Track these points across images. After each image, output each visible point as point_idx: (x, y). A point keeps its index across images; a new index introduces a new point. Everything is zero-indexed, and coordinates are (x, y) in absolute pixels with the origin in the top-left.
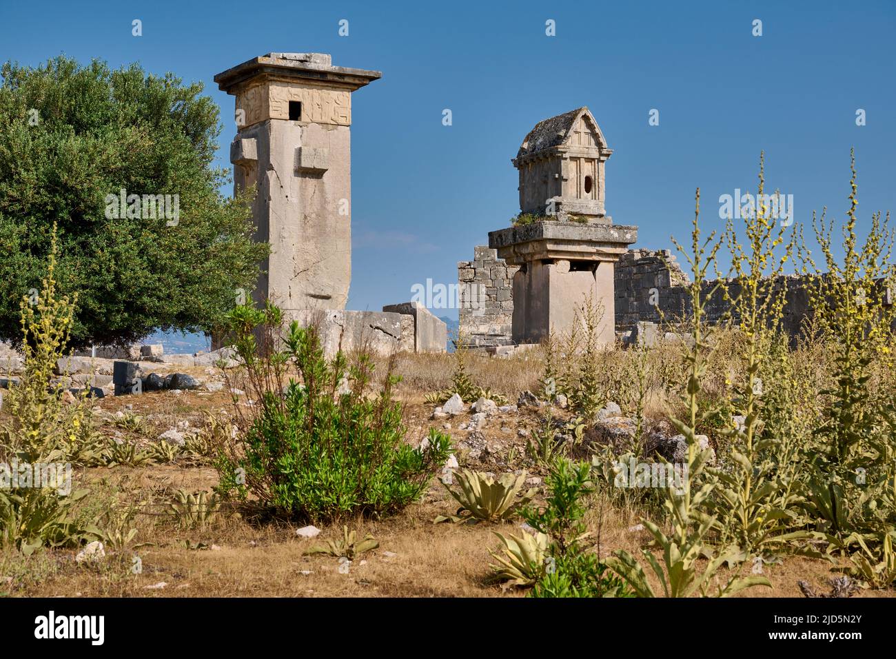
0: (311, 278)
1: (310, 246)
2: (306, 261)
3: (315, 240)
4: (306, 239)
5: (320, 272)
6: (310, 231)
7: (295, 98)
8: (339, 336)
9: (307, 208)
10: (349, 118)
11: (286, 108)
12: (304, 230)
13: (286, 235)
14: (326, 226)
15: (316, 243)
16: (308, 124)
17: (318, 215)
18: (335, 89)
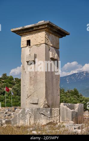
7: (28, 39)
8: (29, 117)
9: (31, 75)
10: (45, 40)
11: (26, 43)
12: (30, 82)
13: (25, 85)
14: (37, 79)
15: (34, 86)
16: (32, 46)
17: (35, 76)
18: (39, 32)
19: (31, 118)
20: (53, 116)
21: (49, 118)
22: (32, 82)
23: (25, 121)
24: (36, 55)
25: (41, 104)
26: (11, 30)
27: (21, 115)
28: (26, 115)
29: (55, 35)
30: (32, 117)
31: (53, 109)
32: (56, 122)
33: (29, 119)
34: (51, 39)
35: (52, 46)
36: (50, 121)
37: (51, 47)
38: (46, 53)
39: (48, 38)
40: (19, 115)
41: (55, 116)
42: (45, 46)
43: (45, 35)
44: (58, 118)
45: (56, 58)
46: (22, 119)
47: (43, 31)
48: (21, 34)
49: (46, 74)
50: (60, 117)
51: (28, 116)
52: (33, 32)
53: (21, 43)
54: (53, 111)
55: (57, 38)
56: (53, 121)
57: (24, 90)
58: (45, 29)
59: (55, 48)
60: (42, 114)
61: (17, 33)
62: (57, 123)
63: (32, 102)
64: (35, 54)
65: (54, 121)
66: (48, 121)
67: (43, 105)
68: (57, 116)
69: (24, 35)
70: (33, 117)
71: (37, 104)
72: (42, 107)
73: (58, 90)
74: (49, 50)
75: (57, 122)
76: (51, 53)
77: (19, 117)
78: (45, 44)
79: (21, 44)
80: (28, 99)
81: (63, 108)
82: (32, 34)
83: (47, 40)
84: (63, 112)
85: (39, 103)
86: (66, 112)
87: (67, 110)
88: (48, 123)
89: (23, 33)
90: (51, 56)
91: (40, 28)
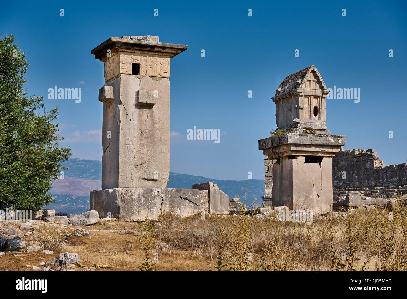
0: (145, 169)
1: (145, 149)
2: (142, 158)
3: (148, 146)
4: (142, 145)
5: (150, 165)
6: (145, 140)
7: (136, 62)
16: (144, 77)
18: (160, 56)
21: (198, 205)
27: (143, 198)
28: (154, 199)
30: (166, 204)
33: (159, 206)
40: (139, 198)
46: (144, 206)
70: (168, 203)
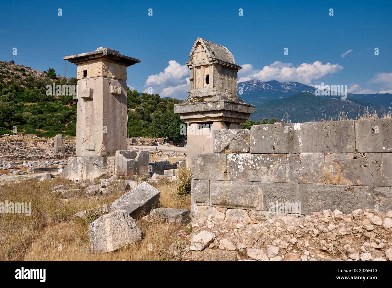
7: (85, 70)
8: (81, 168)
9: (88, 114)
10: (102, 72)
11: (82, 74)
12: (87, 123)
13: (81, 126)
14: (94, 120)
15: (90, 128)
16: (89, 79)
17: (91, 116)
18: (96, 61)
19: (83, 169)
20: (108, 166)
21: (102, 169)
22: (89, 123)
23: (77, 173)
24: (93, 90)
25: (98, 151)
26: (64, 57)
27: (73, 164)
28: (78, 165)
29: (118, 64)
31: (108, 157)
32: (111, 174)
33: (81, 170)
34: (112, 70)
35: (114, 78)
36: (104, 173)
37: (112, 79)
38: (103, 88)
39: (108, 68)
40: (71, 164)
41: (109, 167)
42: (103, 79)
43: (103, 66)
44: (113, 169)
45: (119, 93)
46: (73, 170)
47: (100, 61)
48: (77, 63)
49: (103, 113)
50: (115, 168)
51: (80, 166)
52: (89, 61)
53: (77, 74)
54: (108, 161)
55: (123, 67)
56: (106, 173)
57: (80, 132)
58: (103, 59)
59: (119, 80)
60: (95, 164)
61: (71, 61)
62: (112, 176)
63: (87, 149)
64: (90, 89)
65: (108, 173)
66: (101, 174)
67: (100, 152)
68: (112, 167)
69: (80, 64)
70: (85, 167)
71: (94, 150)
72: (99, 154)
73: (123, 132)
74: (110, 84)
75: (113, 174)
76: (111, 87)
77: (70, 167)
78: (103, 76)
79: (77, 76)
80: (84, 144)
81: (119, 157)
82: (88, 63)
83: (106, 71)
84: (118, 161)
85: (95, 150)
86: (121, 162)
87: (122, 160)
88: (100, 175)
89: (79, 62)
90: (112, 91)
91: (96, 57)
